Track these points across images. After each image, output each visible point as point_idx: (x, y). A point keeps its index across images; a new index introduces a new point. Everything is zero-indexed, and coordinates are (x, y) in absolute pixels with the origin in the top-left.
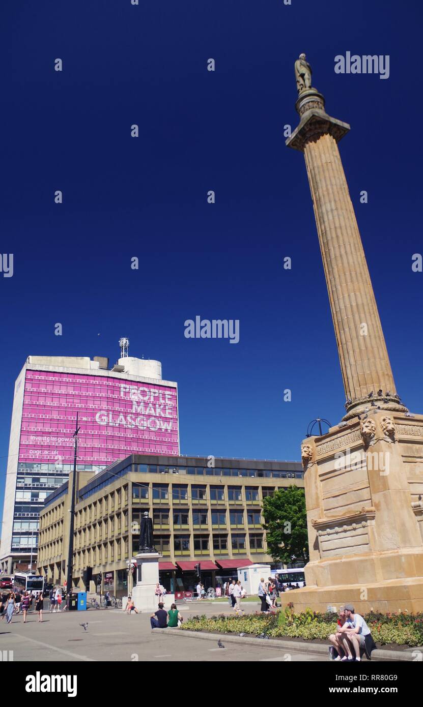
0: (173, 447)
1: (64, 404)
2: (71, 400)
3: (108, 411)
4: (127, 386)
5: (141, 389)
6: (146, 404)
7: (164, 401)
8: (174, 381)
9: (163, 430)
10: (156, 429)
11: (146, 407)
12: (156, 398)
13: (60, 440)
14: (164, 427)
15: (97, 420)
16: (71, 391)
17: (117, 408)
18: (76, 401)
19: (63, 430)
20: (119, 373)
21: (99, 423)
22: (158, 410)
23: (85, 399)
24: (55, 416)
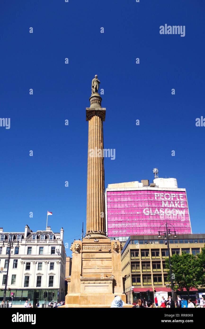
0: (187, 223)
1: (126, 206)
2: (130, 204)
3: (149, 207)
4: (158, 194)
5: (166, 194)
7: (179, 200)
8: (184, 188)
9: (180, 215)
10: (176, 215)
11: (169, 204)
12: (175, 198)
13: (127, 224)
14: (180, 213)
15: (144, 212)
16: (129, 199)
17: (154, 205)
18: (132, 204)
19: (128, 220)
20: (153, 188)
21: (145, 214)
22: (176, 205)
23: (137, 203)
24: (123, 213)
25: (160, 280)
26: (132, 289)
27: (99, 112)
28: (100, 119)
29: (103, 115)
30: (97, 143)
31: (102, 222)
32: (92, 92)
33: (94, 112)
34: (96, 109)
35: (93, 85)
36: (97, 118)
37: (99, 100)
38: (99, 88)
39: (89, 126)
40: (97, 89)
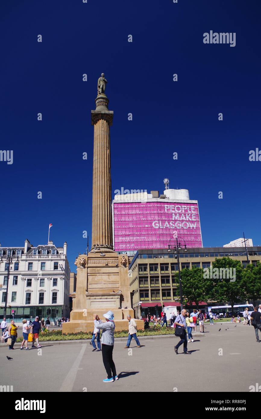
0: (198, 237)
1: (135, 219)
3: (159, 220)
4: (169, 206)
5: (177, 206)
6: (180, 215)
7: (190, 212)
8: (196, 200)
9: (191, 228)
10: (187, 228)
11: (180, 216)
12: (186, 211)
13: (135, 238)
14: (191, 226)
15: (153, 226)
16: (138, 212)
17: (164, 218)
18: (141, 217)
19: (136, 233)
20: (163, 199)
21: (154, 227)
22: (187, 217)
23: (146, 215)
24: (131, 226)
25: (169, 295)
26: (140, 304)
27: (105, 116)
28: (107, 123)
29: (111, 119)
30: (103, 150)
31: (109, 235)
32: (98, 93)
33: (101, 116)
34: (103, 112)
35: (99, 85)
36: (103, 122)
37: (106, 102)
38: (105, 88)
39: (95, 131)
40: (104, 90)
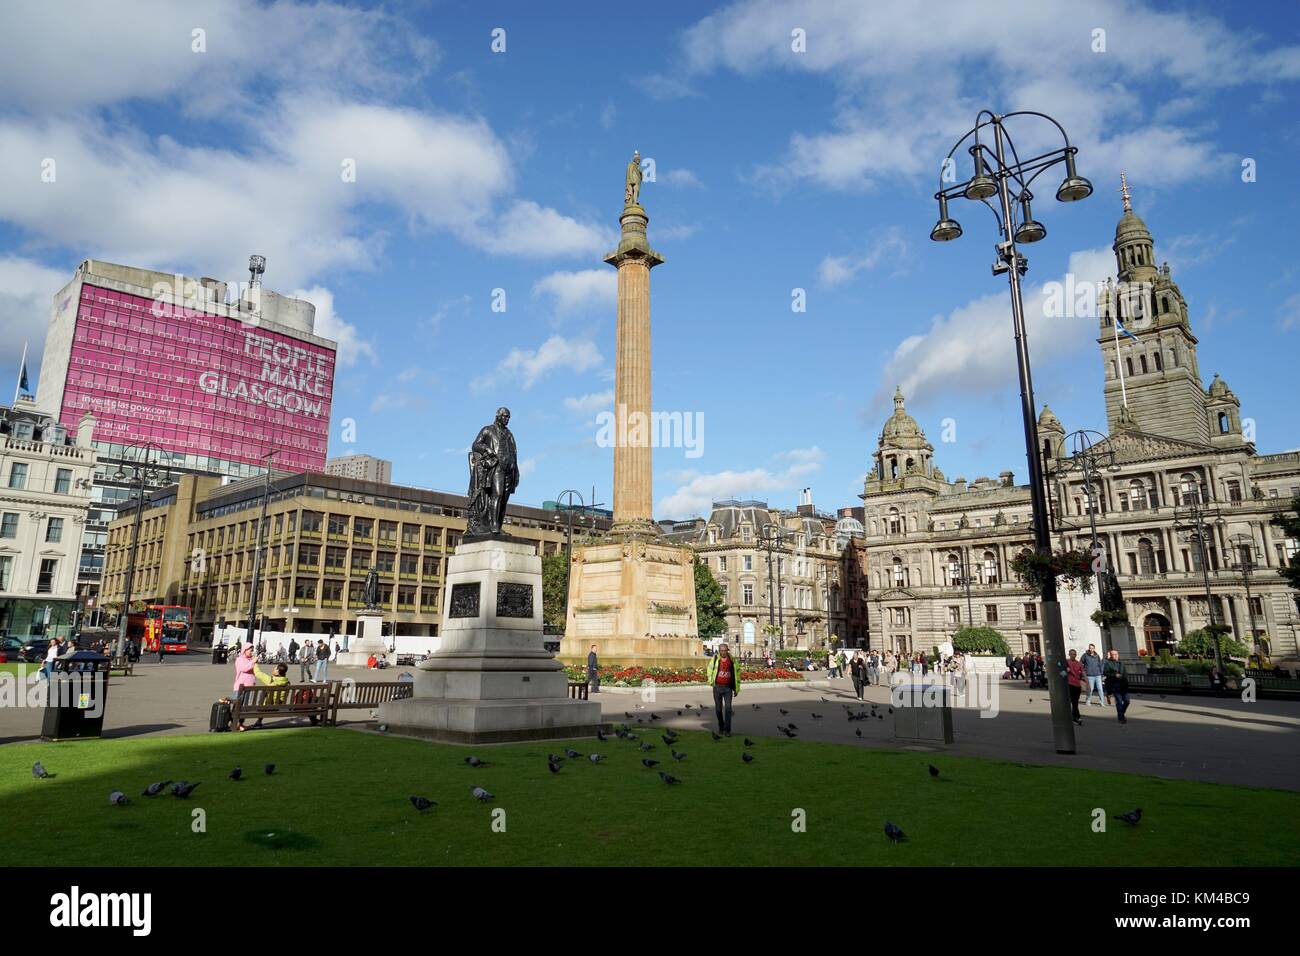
0: (319, 442)
1: (146, 351)
2: (160, 347)
13: (135, 408)
17: (236, 370)
18: (167, 348)
19: (141, 393)
23: (183, 348)
24: (130, 369)
